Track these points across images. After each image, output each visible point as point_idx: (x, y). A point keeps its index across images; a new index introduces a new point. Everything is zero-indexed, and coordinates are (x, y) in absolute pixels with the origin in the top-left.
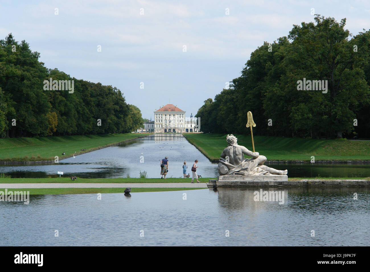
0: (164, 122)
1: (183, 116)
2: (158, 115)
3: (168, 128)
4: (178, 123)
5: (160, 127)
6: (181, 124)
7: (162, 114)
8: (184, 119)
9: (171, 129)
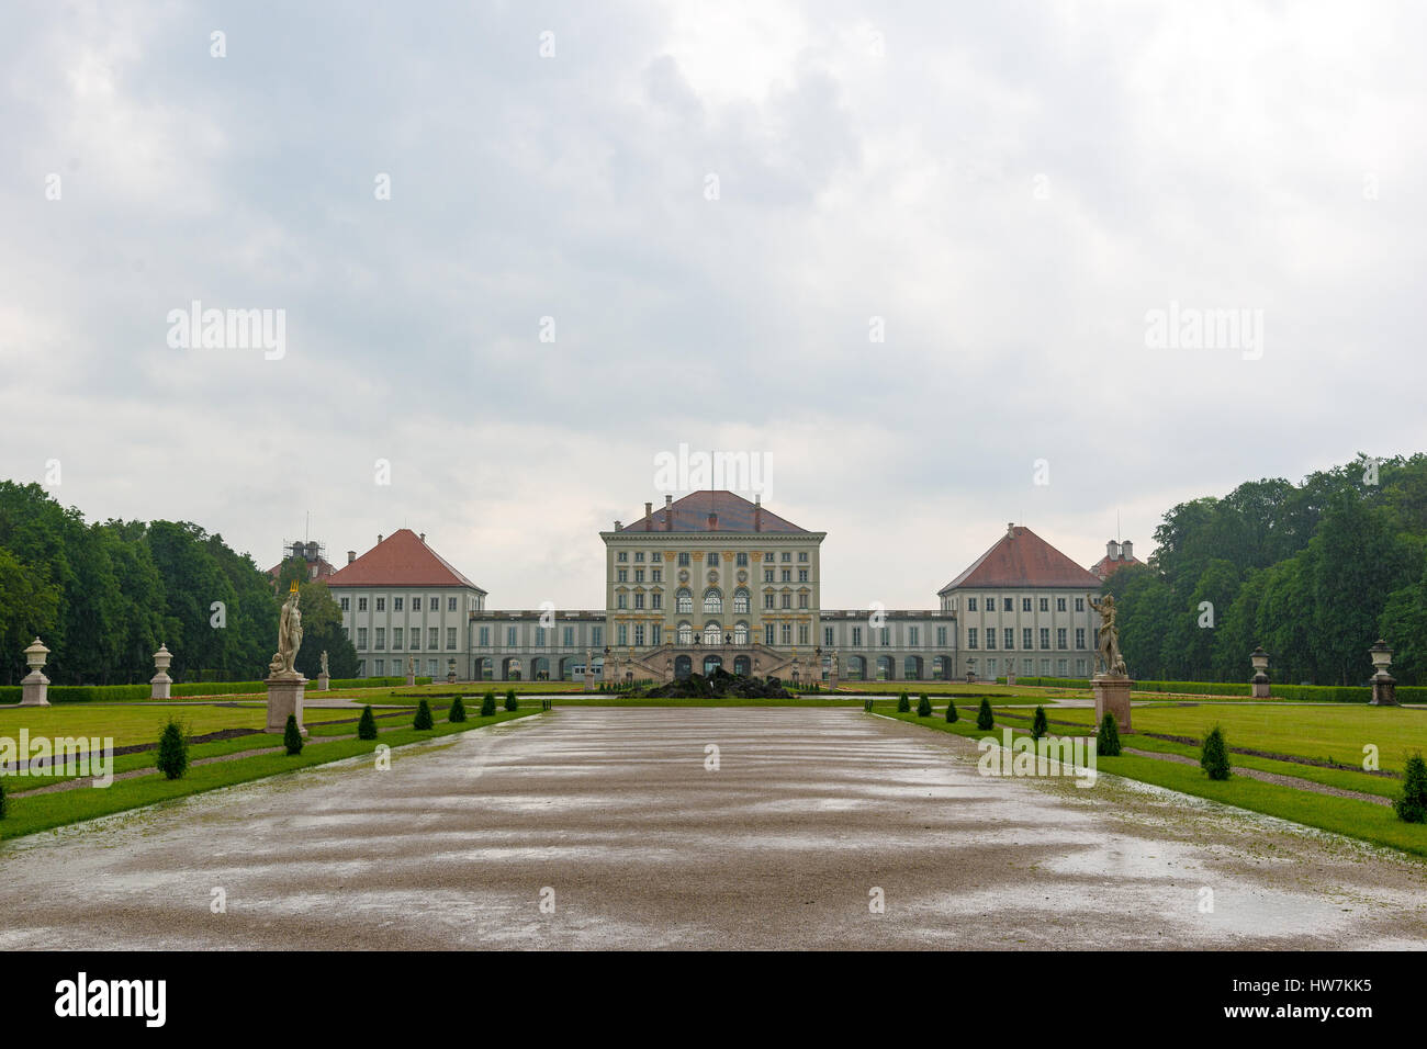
0: (669, 604)
1: (809, 567)
2: (631, 556)
3: (702, 651)
4: (772, 611)
5: (648, 640)
6: (790, 622)
7: (659, 554)
8: (810, 587)
9: (719, 654)
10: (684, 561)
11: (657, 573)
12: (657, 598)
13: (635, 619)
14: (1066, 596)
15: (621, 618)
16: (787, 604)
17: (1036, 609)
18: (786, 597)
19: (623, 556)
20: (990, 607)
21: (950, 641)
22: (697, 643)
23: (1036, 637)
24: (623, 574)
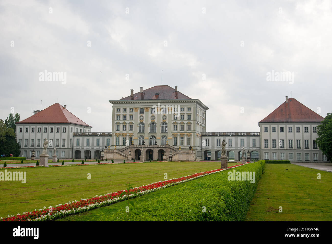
0: (136, 129)
1: (191, 113)
2: (122, 110)
3: (145, 147)
4: (176, 132)
5: (128, 144)
6: (183, 136)
7: (132, 109)
8: (192, 122)
9: (152, 149)
10: (142, 112)
11: (131, 116)
12: (131, 126)
13: (122, 135)
14: (309, 126)
15: (117, 135)
16: (182, 129)
17: (294, 131)
18: (182, 126)
19: (119, 110)
20: (274, 131)
21: (258, 145)
22: (144, 144)
23: (295, 144)
24: (118, 116)
